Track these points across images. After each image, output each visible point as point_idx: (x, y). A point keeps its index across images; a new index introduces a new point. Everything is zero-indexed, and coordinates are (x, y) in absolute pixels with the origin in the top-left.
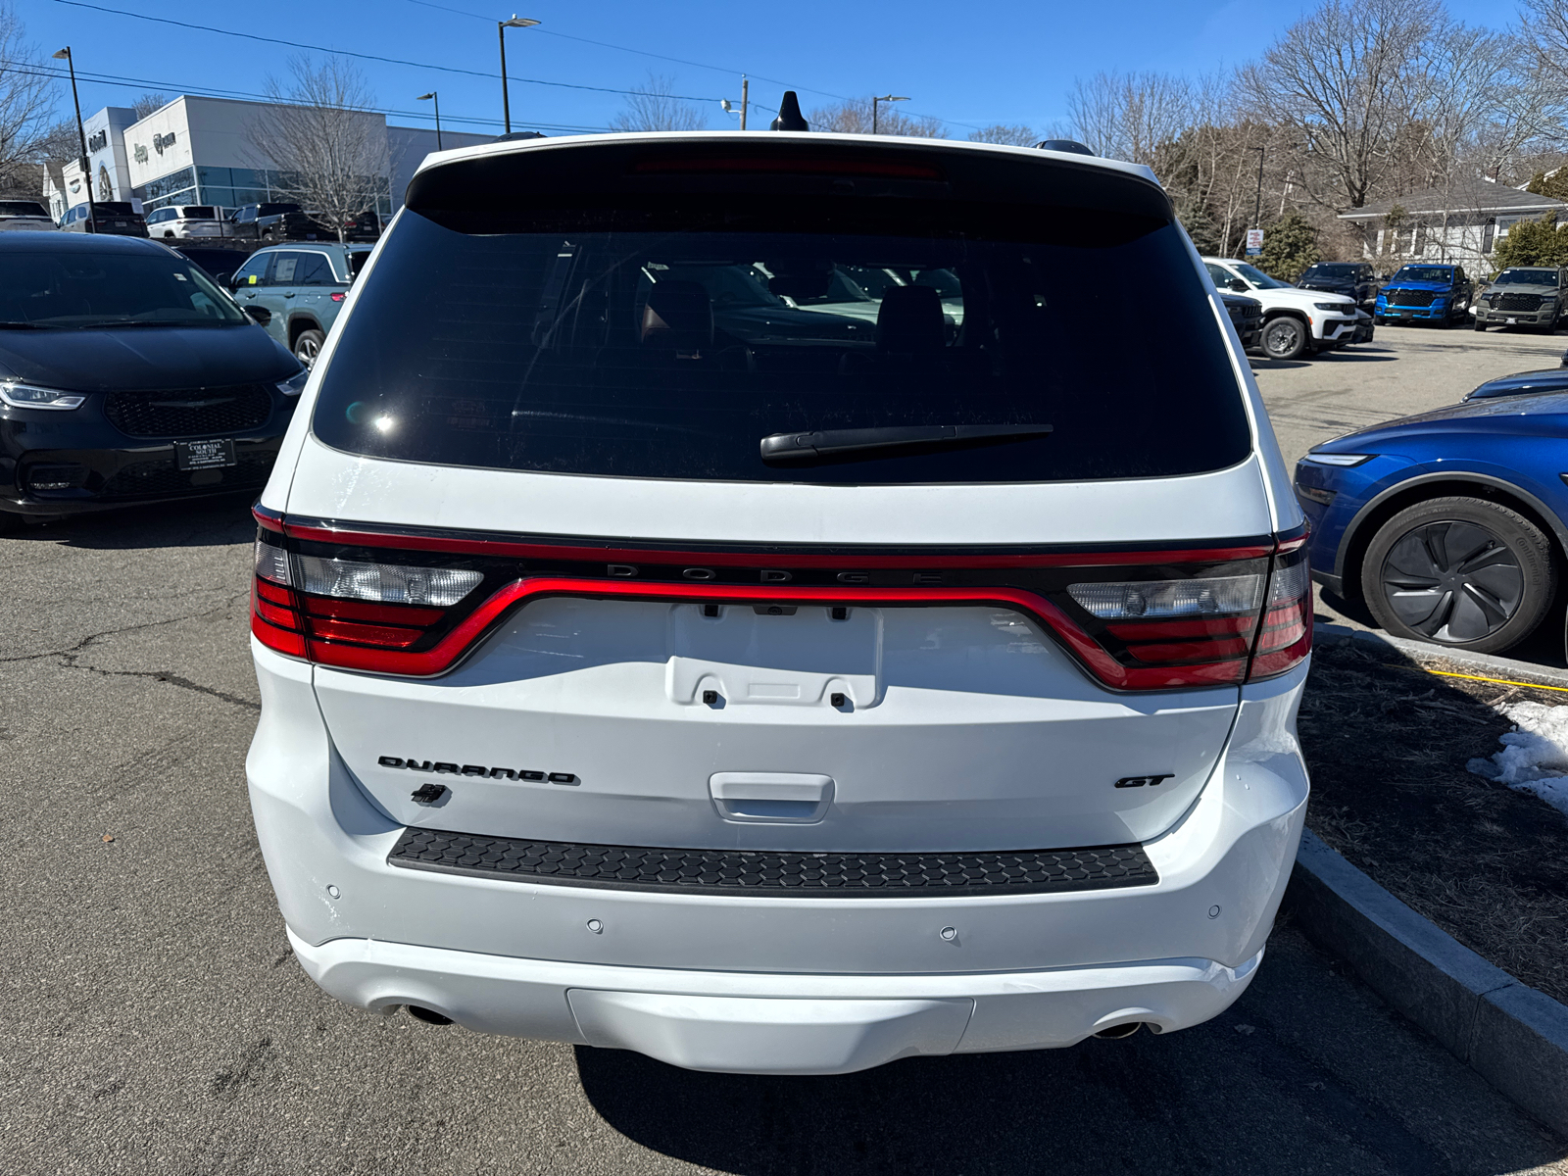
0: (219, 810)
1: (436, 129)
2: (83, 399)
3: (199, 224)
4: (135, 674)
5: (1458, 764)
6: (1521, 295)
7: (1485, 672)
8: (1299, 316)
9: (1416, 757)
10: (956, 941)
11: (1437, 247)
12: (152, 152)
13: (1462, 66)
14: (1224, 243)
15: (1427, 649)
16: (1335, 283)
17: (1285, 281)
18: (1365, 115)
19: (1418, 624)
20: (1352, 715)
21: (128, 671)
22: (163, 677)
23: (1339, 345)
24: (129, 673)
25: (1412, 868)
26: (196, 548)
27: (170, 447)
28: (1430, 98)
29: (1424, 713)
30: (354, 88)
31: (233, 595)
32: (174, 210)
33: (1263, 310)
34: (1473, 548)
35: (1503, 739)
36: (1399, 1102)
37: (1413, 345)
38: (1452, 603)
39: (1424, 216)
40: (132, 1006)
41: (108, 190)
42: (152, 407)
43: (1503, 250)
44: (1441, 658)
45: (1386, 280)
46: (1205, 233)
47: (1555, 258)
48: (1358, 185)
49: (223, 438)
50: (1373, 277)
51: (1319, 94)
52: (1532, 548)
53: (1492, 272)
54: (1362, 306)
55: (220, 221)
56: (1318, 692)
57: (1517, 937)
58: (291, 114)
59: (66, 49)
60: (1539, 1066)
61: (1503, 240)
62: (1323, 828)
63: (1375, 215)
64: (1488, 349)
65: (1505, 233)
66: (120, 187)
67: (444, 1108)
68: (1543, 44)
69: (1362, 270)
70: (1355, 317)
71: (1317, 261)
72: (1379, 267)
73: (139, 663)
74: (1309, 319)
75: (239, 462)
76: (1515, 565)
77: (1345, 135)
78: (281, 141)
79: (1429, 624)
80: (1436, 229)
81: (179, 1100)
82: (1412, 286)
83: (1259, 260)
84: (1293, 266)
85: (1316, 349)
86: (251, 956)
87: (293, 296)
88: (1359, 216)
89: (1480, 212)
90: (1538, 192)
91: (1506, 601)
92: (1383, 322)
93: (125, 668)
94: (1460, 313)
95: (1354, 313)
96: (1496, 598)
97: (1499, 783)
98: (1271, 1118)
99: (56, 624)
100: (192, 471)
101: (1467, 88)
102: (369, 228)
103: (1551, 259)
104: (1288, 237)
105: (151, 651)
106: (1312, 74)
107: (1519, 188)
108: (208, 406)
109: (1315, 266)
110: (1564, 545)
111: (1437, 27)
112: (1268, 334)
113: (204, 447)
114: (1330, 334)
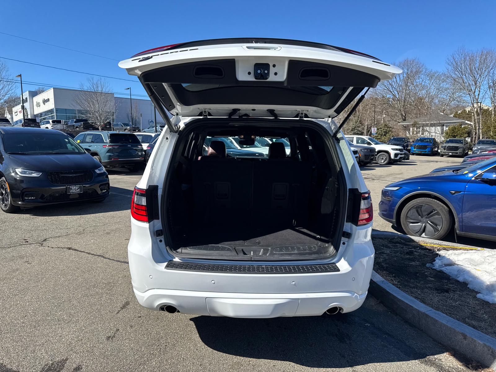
0: (93, 280)
1: (130, 98)
2: (41, 173)
3: (56, 125)
4: (61, 248)
5: (424, 265)
6: (452, 146)
7: (433, 244)
8: (387, 152)
9: (413, 263)
10: (295, 285)
11: (428, 132)
12: (42, 104)
13: (432, 81)
14: (365, 131)
15: (418, 238)
16: (398, 143)
17: (383, 142)
18: (404, 95)
19: (416, 233)
20: (397, 254)
21: (59, 247)
22: (70, 249)
23: (399, 160)
24: (59, 248)
25: (410, 288)
26: (70, 216)
27: (65, 187)
28: (423, 90)
29: (416, 253)
30: (106, 86)
31: (84, 228)
32: (49, 121)
33: (376, 151)
34: (429, 211)
35: (435, 259)
36: (405, 339)
37: (422, 161)
38: (425, 227)
39: (423, 124)
40: (81, 323)
41: (26, 115)
42: (60, 176)
43: (447, 133)
44: (422, 241)
45: (413, 142)
46: (360, 129)
47: (462, 136)
48: (404, 115)
49: (80, 185)
50: (409, 141)
51: (391, 89)
52: (444, 211)
53: (444, 140)
54: (407, 150)
55: (63, 124)
56: (389, 249)
57: (435, 302)
58: (87, 94)
59: (20, 75)
60: (438, 328)
61: (446, 131)
62: (388, 280)
63: (409, 123)
64: (443, 162)
65: (447, 129)
66: (31, 114)
67: (166, 343)
68: (453, 76)
69: (406, 139)
70: (403, 153)
71: (393, 136)
72: (411, 138)
73: (61, 245)
74: (390, 153)
75: (84, 192)
76: (440, 216)
77: (399, 100)
78: (83, 101)
79: (419, 233)
80: (427, 128)
81: (98, 342)
82: (420, 144)
83: (376, 136)
84: (386, 138)
85: (393, 162)
86: (110, 311)
87: (91, 146)
88: (405, 124)
89: (440, 123)
90: (456, 117)
91: (439, 226)
92: (413, 154)
93: (58, 246)
94: (436, 152)
95: (403, 151)
96: (436, 225)
97: (434, 269)
98: (373, 343)
99: (35, 236)
100: (70, 194)
101: (434, 88)
102: (108, 127)
103: (461, 136)
104: (384, 130)
105: (64, 242)
106: (388, 83)
107: (451, 116)
108: (76, 176)
109: (392, 138)
110: (452, 210)
111: (424, 71)
112: (378, 158)
113: (74, 187)
114: (397, 157)
